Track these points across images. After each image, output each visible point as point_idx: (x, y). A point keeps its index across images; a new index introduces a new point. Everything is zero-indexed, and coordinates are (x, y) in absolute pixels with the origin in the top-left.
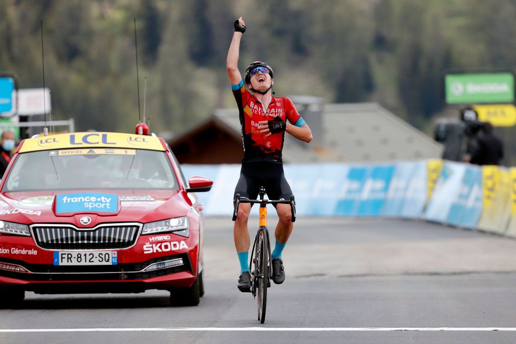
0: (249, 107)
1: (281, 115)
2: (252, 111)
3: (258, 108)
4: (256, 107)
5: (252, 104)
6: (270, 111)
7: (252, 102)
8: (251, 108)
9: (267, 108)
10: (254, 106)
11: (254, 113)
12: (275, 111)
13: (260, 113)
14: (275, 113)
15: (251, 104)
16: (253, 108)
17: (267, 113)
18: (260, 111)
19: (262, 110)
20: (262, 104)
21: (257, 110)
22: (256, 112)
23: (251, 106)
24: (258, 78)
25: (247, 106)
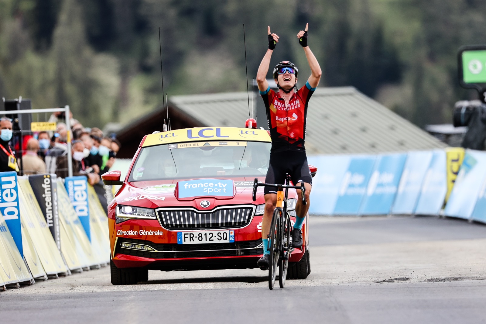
0: (274, 104)
1: (299, 106)
4: (279, 104)
8: (275, 105)
11: (278, 110)
15: (275, 102)
16: (277, 106)
18: (282, 107)
19: (285, 105)
20: (285, 100)
21: (280, 106)
22: (279, 108)
23: (275, 104)
24: (285, 78)
25: (272, 104)
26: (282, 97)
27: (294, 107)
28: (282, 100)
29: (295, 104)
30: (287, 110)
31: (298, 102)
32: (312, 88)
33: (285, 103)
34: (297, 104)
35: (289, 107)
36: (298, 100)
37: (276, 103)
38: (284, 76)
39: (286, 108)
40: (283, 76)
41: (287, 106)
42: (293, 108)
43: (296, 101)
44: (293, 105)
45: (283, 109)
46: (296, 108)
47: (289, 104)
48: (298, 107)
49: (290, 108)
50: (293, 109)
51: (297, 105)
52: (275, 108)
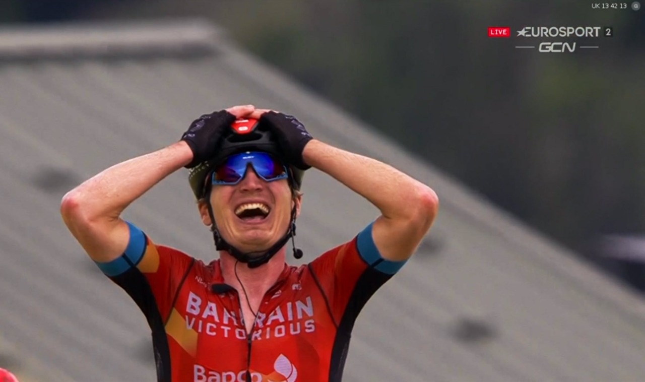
0: (183, 313)
1: (310, 328)
2: (195, 327)
3: (221, 316)
4: (212, 310)
5: (193, 302)
6: (265, 322)
7: (192, 295)
8: (191, 316)
9: (255, 307)
10: (203, 307)
11: (202, 336)
12: (285, 315)
13: (226, 329)
14: (286, 323)
15: (190, 302)
16: (199, 317)
17: (255, 328)
18: (226, 321)
19: (238, 318)
20: (242, 296)
21: (217, 319)
22: (212, 329)
23: (188, 310)
24: (239, 201)
25: (175, 312)
26: (231, 280)
27: (283, 327)
28: (227, 295)
29: (290, 318)
30: (249, 337)
31: (306, 308)
32: (381, 260)
33: (239, 306)
34: (300, 316)
35: (261, 325)
36: (308, 300)
37: (193, 307)
38: (237, 194)
39: (244, 328)
40: (233, 193)
41: (249, 320)
42: (280, 331)
43: (299, 304)
44: (282, 320)
45: (232, 333)
46: (292, 332)
47: (260, 314)
48: (303, 329)
49: (264, 329)
50: (277, 335)
51: (302, 322)
52: (190, 328)
